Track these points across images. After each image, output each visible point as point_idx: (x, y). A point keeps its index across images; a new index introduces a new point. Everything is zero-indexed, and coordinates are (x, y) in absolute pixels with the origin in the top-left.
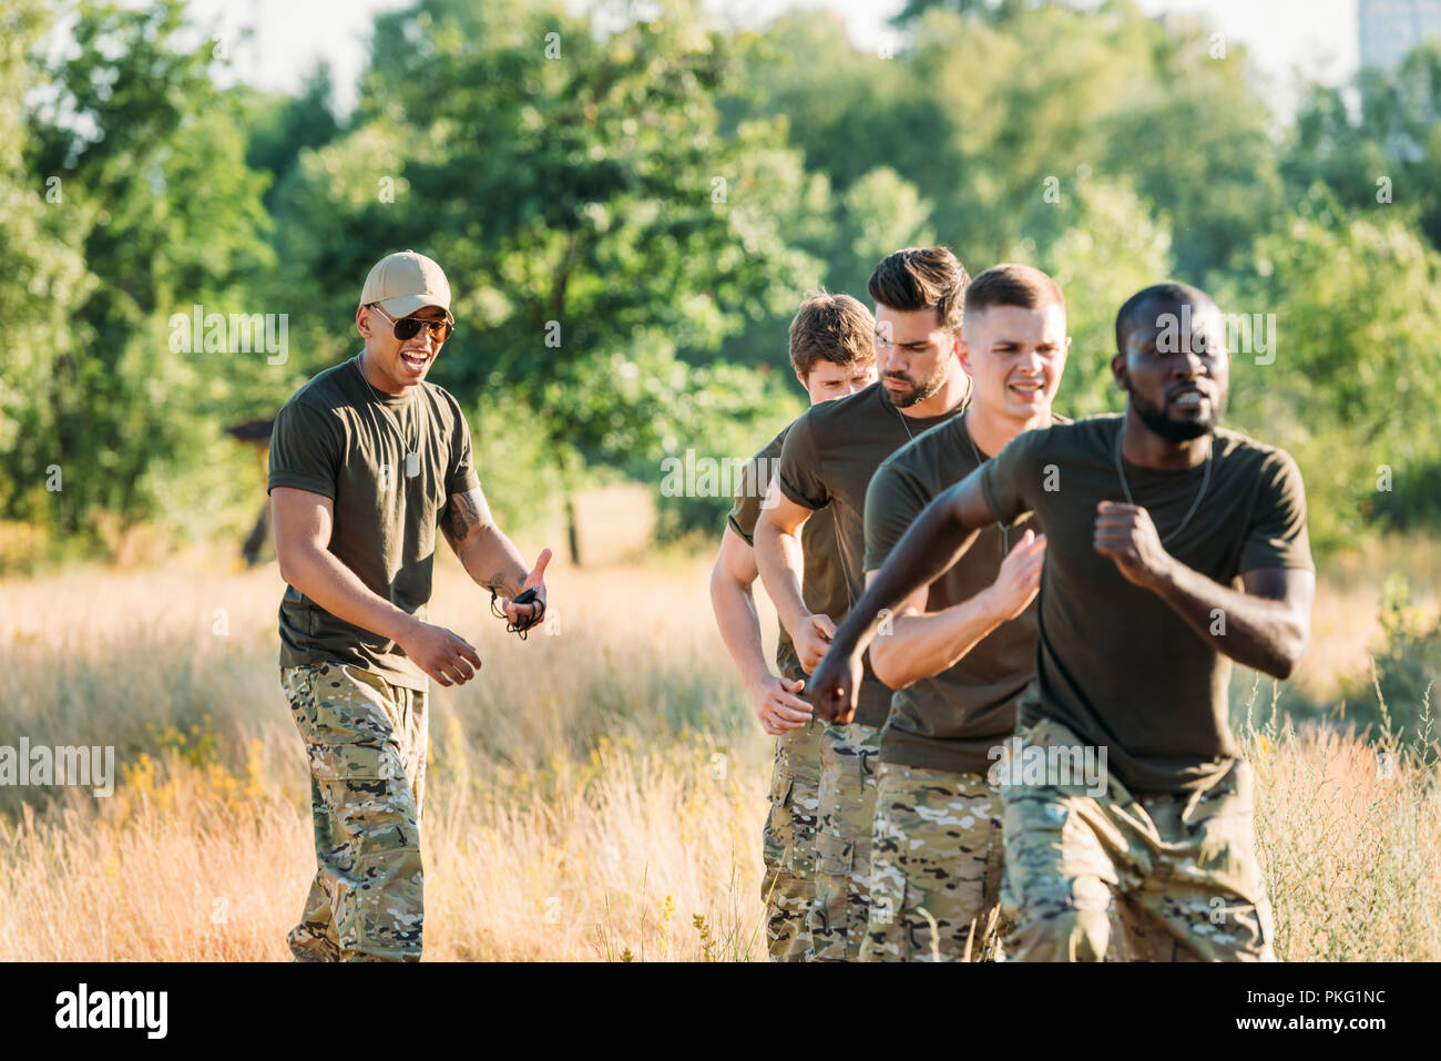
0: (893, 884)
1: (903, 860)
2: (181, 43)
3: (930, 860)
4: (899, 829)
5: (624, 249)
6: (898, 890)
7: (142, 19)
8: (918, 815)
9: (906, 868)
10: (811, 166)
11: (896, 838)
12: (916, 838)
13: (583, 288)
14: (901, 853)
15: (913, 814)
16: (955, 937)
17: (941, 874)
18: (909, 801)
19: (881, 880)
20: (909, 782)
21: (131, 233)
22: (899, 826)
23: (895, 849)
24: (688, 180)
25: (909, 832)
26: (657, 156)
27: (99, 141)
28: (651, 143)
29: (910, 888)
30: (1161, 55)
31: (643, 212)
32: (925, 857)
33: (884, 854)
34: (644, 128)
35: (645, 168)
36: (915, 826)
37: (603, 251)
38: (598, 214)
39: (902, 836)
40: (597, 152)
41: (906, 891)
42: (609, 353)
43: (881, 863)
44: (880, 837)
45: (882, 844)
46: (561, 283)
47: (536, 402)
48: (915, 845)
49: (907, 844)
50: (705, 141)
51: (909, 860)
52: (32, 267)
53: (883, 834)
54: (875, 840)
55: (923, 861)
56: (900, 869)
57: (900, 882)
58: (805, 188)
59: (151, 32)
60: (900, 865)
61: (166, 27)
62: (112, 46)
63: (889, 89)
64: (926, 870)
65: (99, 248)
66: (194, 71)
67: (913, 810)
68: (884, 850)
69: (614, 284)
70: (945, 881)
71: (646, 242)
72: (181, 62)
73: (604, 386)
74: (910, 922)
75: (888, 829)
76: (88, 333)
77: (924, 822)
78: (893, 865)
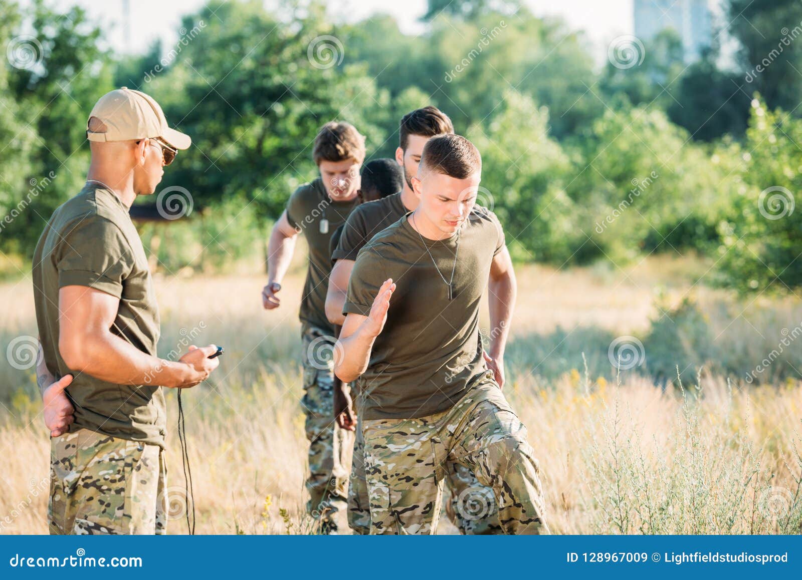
0: (382, 492)
1: (385, 477)
2: (83, 29)
3: (401, 473)
4: (379, 460)
5: (290, 125)
6: (386, 495)
7: (64, 18)
8: (389, 449)
9: (388, 482)
10: (380, 85)
11: (379, 465)
12: (390, 463)
13: (271, 143)
14: (383, 474)
15: (386, 449)
16: (423, 513)
17: (408, 479)
18: (383, 442)
19: (375, 491)
20: (381, 431)
21: (60, 119)
22: (380, 458)
23: (380, 472)
24: (321, 93)
25: (385, 460)
26: (306, 82)
27: (46, 77)
28: (303, 75)
29: (392, 492)
30: (544, 34)
31: (299, 108)
32: (398, 473)
33: (374, 476)
34: (299, 68)
35: (300, 87)
36: (389, 456)
37: (280, 126)
38: (278, 108)
39: (382, 463)
40: (277, 79)
41: (390, 495)
42: (283, 173)
43: (373, 482)
44: (370, 466)
45: (372, 471)
46: (260, 141)
47: (249, 198)
48: (390, 467)
49: (386, 467)
50: (329, 74)
51: (389, 477)
52: (11, 135)
53: (371, 464)
54: (367, 469)
55: (397, 475)
56: (385, 483)
57: (386, 490)
58: (378, 97)
59: (68, 25)
60: (384, 480)
61: (77, 22)
62: (51, 31)
63: (418, 52)
64: (399, 480)
65: (45, 126)
66: (89, 43)
67: (386, 447)
68: (374, 473)
69: (286, 142)
70: (412, 482)
71: (301, 121)
72: (83, 39)
73: (282, 190)
74: (396, 511)
75: (374, 461)
76: (40, 166)
77: (393, 453)
78: (380, 481)
